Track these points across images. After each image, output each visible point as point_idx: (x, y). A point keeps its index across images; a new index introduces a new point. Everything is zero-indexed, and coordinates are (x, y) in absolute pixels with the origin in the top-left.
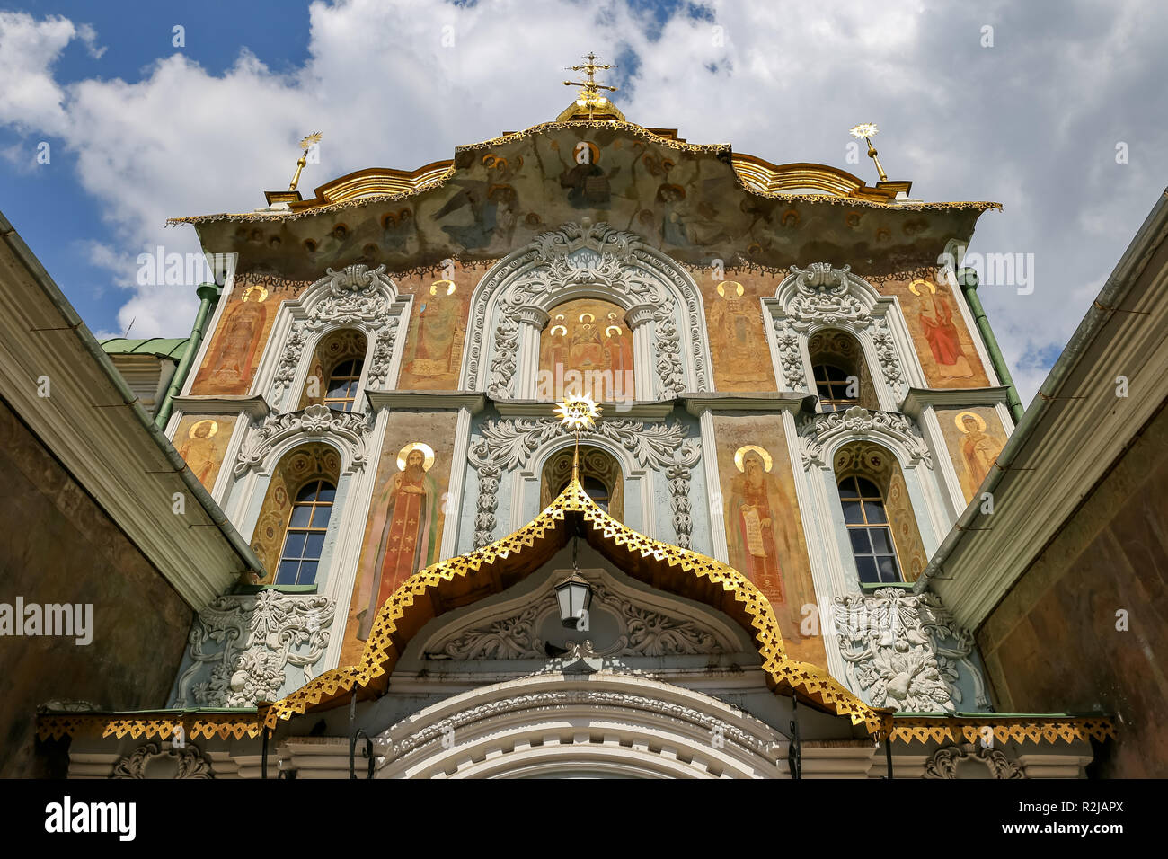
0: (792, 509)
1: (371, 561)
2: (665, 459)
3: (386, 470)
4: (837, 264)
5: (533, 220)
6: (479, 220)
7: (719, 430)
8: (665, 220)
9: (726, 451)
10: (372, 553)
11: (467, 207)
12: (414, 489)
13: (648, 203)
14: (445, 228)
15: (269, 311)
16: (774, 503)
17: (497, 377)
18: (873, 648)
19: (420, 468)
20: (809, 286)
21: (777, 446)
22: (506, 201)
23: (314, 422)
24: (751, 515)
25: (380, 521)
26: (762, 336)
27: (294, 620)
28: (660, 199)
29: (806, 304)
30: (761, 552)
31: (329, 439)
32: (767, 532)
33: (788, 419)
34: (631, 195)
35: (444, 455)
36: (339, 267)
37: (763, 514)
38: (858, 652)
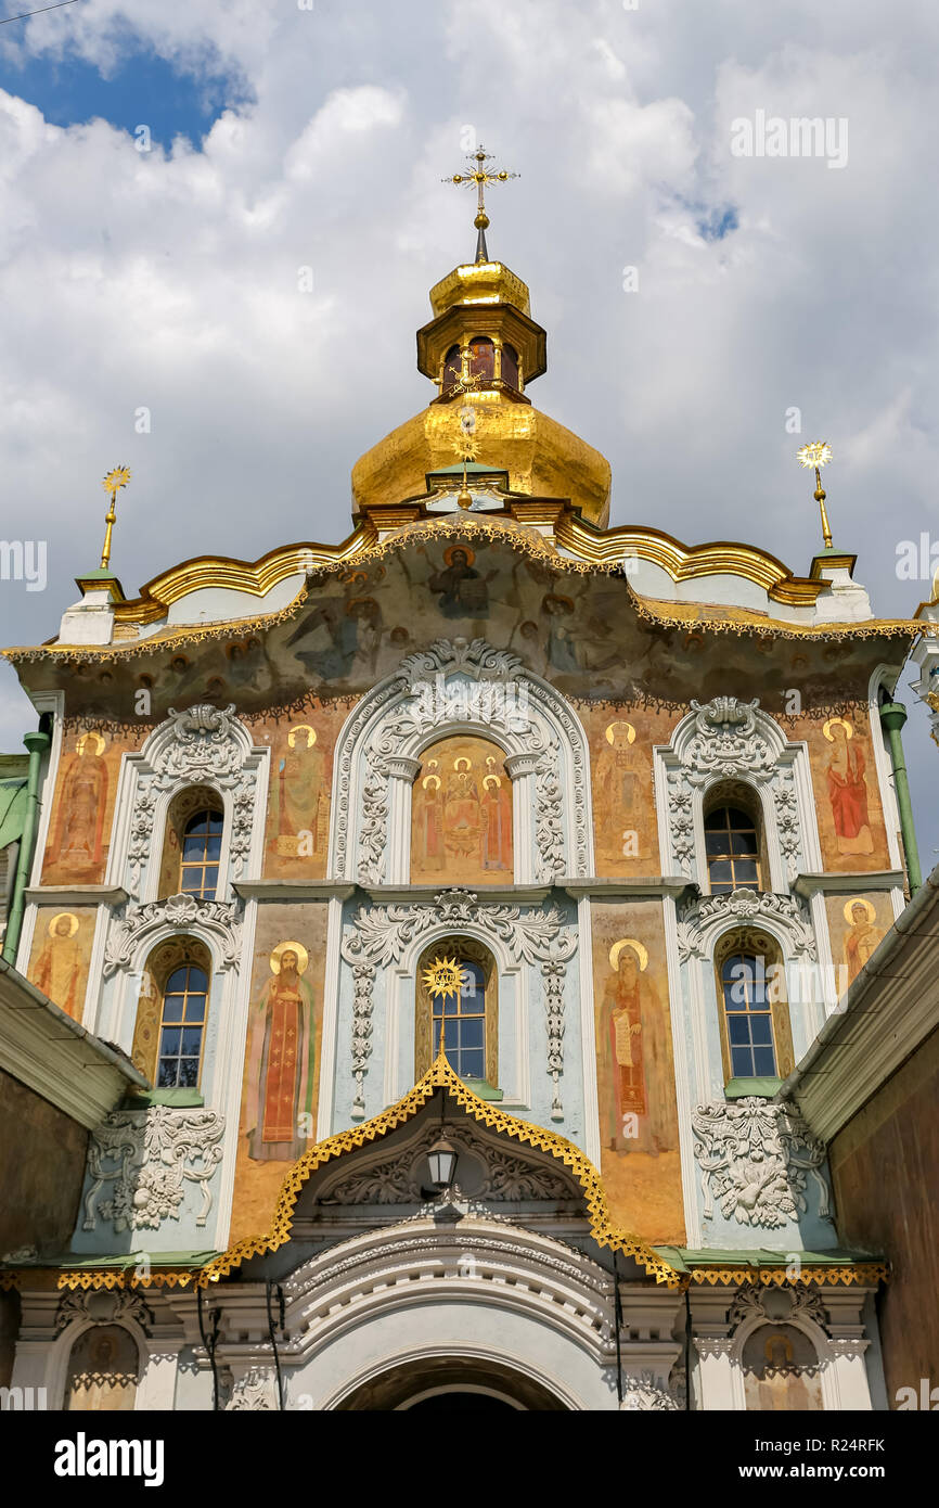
0: (663, 1013)
1: (255, 1077)
2: (541, 952)
3: (260, 975)
4: (743, 696)
5: (400, 636)
6: (337, 642)
7: (597, 920)
8: (551, 636)
9: (602, 945)
10: (255, 1067)
11: (323, 628)
12: (289, 995)
13: (533, 613)
14: (300, 656)
15: (110, 767)
16: (645, 1004)
17: (365, 853)
18: (729, 1157)
19: (294, 971)
20: (711, 723)
21: (654, 941)
22: (367, 616)
23: (180, 913)
24: (622, 1020)
25: (260, 1031)
26: (650, 799)
27: (186, 1135)
28: (545, 609)
29: (706, 749)
30: (629, 1062)
31: (195, 932)
32: (636, 1038)
33: (668, 905)
34: (513, 601)
35: (317, 956)
36: (183, 705)
37: (634, 1020)
38: (716, 1162)
